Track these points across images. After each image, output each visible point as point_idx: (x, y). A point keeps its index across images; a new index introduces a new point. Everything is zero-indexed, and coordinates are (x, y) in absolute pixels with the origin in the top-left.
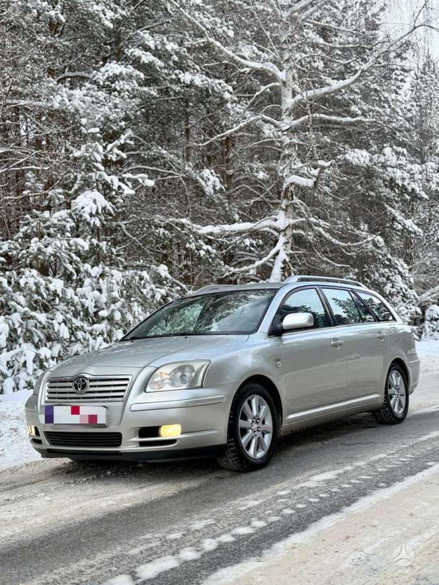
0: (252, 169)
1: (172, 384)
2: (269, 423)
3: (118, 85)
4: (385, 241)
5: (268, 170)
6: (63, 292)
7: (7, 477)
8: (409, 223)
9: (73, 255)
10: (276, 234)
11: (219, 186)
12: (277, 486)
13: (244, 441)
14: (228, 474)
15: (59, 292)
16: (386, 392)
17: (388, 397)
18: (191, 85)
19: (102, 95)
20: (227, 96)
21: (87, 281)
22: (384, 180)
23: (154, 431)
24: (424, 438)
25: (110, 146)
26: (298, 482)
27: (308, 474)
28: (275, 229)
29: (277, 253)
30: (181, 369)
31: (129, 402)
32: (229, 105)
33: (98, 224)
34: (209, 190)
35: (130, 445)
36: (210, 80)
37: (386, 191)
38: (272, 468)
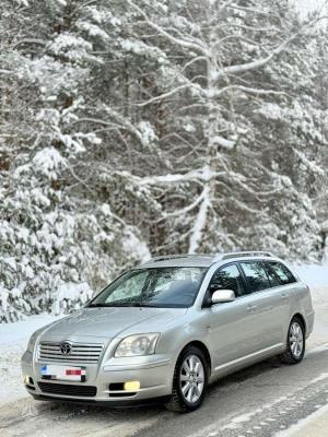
0: (181, 122)
1: (134, 352)
2: (201, 375)
3: (70, 54)
4: (293, 181)
5: (194, 122)
6: (29, 239)
7: (6, 413)
8: (312, 164)
9: (36, 208)
10: (202, 184)
11: (153, 136)
12: (208, 428)
13: (184, 390)
14: (172, 414)
15: (26, 240)
16: (288, 340)
17: (289, 343)
18: (131, 52)
19: (57, 65)
20: (161, 60)
21: (45, 225)
22: (292, 128)
23: (120, 386)
24: (315, 381)
25: (65, 111)
26: (223, 424)
27: (229, 416)
28: (201, 180)
29: (203, 200)
30: (140, 339)
31: (102, 365)
32: (162, 68)
33: (55, 177)
34: (145, 141)
35: (103, 395)
36: (147, 47)
37: (293, 138)
38: (204, 409)
